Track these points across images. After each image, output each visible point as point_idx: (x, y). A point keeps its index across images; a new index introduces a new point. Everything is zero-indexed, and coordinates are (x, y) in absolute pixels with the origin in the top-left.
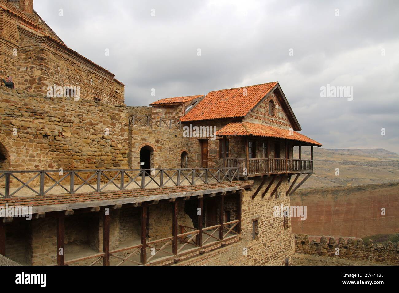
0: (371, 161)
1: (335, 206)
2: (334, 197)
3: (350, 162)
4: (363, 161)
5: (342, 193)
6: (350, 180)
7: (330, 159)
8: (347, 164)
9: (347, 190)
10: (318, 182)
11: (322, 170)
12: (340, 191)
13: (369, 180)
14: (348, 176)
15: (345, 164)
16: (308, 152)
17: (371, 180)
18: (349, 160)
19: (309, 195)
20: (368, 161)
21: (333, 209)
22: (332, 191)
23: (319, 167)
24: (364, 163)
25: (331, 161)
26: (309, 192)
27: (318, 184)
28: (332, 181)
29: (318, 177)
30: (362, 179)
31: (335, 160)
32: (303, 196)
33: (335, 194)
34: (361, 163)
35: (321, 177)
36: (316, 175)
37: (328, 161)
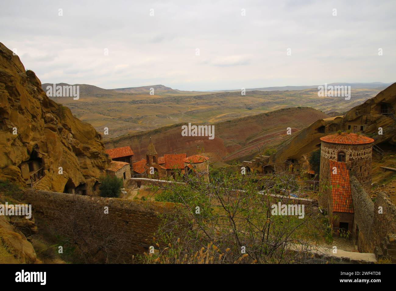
0: (154, 99)
1: (141, 148)
2: (139, 140)
3: (137, 101)
4: (148, 99)
5: (145, 137)
6: (140, 118)
7: (121, 100)
8: (136, 103)
9: (148, 133)
10: (115, 123)
11: (116, 111)
12: (143, 135)
13: (155, 116)
14: (138, 115)
15: (134, 104)
16: (100, 94)
17: (157, 115)
18: (137, 100)
19: (120, 142)
20: (152, 99)
21: (139, 150)
22: (137, 136)
23: (113, 109)
24: (149, 101)
25: (122, 102)
26: (119, 140)
27: (115, 125)
28: (126, 121)
29: (113, 119)
30: (150, 116)
31: (125, 100)
32: (115, 144)
33: (140, 138)
34: (147, 101)
35: (116, 119)
36: (111, 117)
37: (119, 102)
